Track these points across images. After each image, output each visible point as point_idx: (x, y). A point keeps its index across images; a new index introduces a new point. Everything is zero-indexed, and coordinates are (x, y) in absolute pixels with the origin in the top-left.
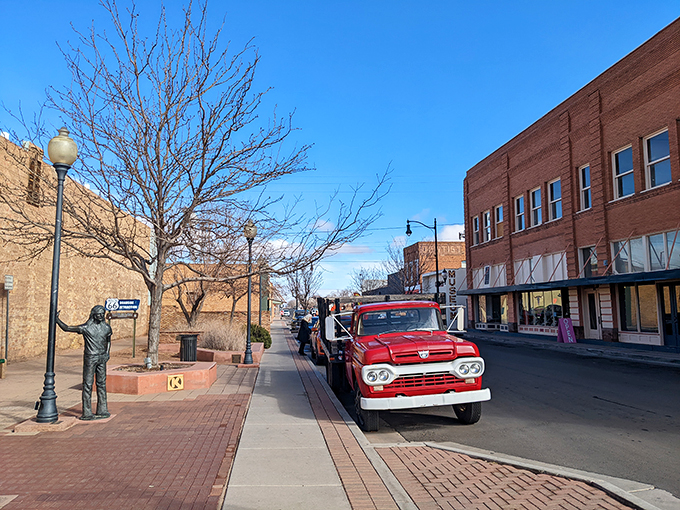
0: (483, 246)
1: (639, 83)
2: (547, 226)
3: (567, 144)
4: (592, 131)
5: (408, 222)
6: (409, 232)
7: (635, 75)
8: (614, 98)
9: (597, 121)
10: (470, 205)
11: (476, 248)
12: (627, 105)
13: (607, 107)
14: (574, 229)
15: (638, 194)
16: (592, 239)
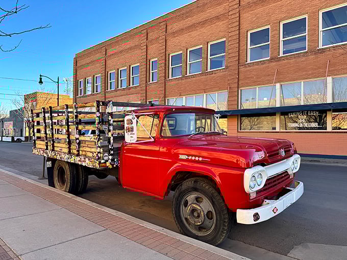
0: (86, 96)
1: (189, 21)
2: (130, 89)
3: (145, 47)
4: (160, 42)
5: (41, 76)
6: (41, 82)
7: (187, 17)
8: (174, 27)
9: (164, 37)
10: (78, 73)
11: (80, 97)
12: (181, 31)
13: (169, 31)
14: (146, 91)
15: (184, 76)
16: (156, 97)
